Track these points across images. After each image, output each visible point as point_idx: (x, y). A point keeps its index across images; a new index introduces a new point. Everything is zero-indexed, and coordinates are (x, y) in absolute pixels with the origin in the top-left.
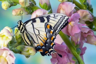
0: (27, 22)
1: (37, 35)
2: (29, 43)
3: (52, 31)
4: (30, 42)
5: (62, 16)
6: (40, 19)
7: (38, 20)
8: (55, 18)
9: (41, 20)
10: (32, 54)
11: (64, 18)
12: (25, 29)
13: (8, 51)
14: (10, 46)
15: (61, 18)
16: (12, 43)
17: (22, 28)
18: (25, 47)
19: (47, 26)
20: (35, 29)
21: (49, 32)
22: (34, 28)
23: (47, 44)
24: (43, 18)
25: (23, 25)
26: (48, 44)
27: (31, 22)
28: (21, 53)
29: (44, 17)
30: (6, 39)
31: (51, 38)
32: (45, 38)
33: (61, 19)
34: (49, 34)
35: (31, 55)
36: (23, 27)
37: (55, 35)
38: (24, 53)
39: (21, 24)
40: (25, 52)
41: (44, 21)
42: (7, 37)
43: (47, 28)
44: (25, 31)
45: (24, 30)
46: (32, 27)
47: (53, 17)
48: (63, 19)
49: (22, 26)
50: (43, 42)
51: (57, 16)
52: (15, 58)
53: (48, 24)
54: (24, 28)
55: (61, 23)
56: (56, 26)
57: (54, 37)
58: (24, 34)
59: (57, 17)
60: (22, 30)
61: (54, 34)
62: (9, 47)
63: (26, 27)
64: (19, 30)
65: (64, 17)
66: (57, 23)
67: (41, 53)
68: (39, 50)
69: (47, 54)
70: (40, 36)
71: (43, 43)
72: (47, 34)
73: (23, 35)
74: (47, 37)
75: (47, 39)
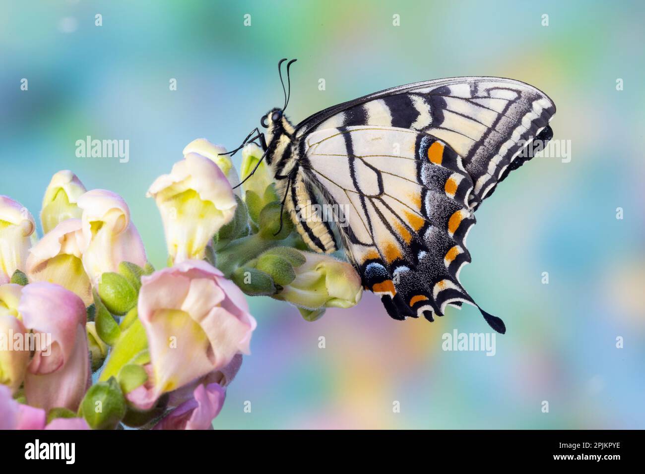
0: (313, 122)
1: (370, 198)
2: (325, 239)
3: (456, 179)
4: (331, 232)
5: (515, 95)
6: (387, 108)
7: (378, 112)
8: (477, 104)
9: (394, 112)
10: (343, 300)
11: (529, 109)
12: (304, 161)
13: (212, 283)
14: (220, 251)
15: (513, 106)
16: (232, 238)
17: (287, 154)
18: (302, 261)
19: (428, 146)
20: (357, 163)
21: (441, 182)
22: (352, 157)
23: (422, 254)
24: (409, 104)
25: (292, 137)
26: (427, 250)
27: (339, 119)
28: (281, 294)
29: (413, 97)
30: (202, 216)
31: (449, 217)
32: (411, 217)
33: (508, 113)
34: (437, 195)
35: (334, 303)
36: (293, 148)
37: (470, 202)
38: (300, 291)
39: (279, 131)
40: (302, 288)
41: (414, 120)
42: (208, 203)
43: (429, 161)
44: (301, 169)
45: (297, 165)
46: (344, 151)
47: (467, 100)
48: (523, 114)
49: (284, 141)
50: (398, 239)
51: (488, 91)
52: (254, 324)
53: (432, 140)
54: (295, 156)
55: (508, 136)
56: (480, 150)
57: (464, 214)
58: (294, 191)
59: (489, 97)
60: (282, 164)
61: (463, 198)
62: (216, 255)
63: (307, 148)
64: (269, 162)
65: (531, 99)
66: (486, 135)
67: (385, 299)
68: (376, 286)
69: (420, 311)
70: (384, 203)
71: (401, 243)
72: (429, 193)
73: (290, 193)
74: (423, 210)
75: (427, 225)
